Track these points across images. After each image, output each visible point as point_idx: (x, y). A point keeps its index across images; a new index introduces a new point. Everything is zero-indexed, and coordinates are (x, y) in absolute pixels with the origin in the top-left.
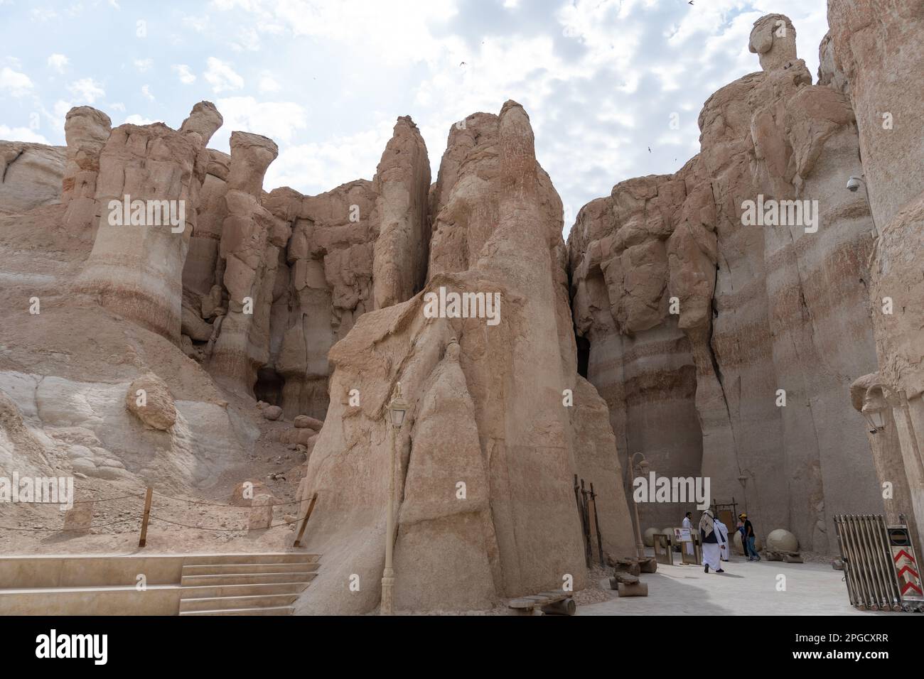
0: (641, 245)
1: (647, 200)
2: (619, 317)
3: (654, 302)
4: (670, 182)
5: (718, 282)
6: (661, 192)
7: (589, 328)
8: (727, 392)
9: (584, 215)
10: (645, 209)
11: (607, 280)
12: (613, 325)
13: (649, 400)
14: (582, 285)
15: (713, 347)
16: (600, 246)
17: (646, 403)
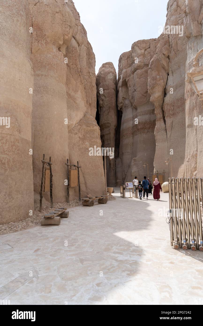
0: (142, 70)
1: (145, 50)
2: (132, 101)
3: (145, 93)
4: (155, 42)
5: (168, 80)
6: (151, 46)
7: (122, 106)
8: (167, 128)
9: (121, 58)
10: (144, 54)
11: (128, 85)
12: (130, 104)
13: (140, 133)
14: (120, 89)
15: (163, 109)
16: (126, 72)
17: (139, 135)
